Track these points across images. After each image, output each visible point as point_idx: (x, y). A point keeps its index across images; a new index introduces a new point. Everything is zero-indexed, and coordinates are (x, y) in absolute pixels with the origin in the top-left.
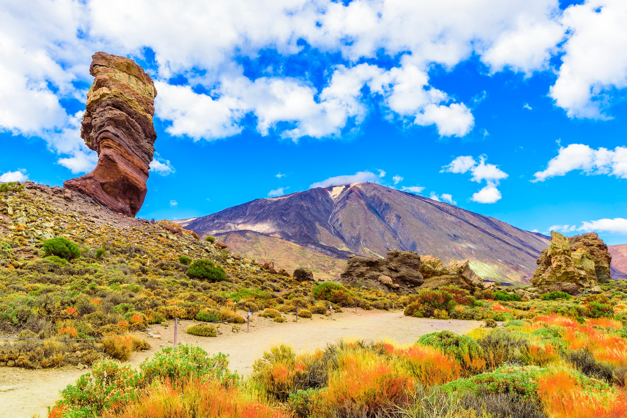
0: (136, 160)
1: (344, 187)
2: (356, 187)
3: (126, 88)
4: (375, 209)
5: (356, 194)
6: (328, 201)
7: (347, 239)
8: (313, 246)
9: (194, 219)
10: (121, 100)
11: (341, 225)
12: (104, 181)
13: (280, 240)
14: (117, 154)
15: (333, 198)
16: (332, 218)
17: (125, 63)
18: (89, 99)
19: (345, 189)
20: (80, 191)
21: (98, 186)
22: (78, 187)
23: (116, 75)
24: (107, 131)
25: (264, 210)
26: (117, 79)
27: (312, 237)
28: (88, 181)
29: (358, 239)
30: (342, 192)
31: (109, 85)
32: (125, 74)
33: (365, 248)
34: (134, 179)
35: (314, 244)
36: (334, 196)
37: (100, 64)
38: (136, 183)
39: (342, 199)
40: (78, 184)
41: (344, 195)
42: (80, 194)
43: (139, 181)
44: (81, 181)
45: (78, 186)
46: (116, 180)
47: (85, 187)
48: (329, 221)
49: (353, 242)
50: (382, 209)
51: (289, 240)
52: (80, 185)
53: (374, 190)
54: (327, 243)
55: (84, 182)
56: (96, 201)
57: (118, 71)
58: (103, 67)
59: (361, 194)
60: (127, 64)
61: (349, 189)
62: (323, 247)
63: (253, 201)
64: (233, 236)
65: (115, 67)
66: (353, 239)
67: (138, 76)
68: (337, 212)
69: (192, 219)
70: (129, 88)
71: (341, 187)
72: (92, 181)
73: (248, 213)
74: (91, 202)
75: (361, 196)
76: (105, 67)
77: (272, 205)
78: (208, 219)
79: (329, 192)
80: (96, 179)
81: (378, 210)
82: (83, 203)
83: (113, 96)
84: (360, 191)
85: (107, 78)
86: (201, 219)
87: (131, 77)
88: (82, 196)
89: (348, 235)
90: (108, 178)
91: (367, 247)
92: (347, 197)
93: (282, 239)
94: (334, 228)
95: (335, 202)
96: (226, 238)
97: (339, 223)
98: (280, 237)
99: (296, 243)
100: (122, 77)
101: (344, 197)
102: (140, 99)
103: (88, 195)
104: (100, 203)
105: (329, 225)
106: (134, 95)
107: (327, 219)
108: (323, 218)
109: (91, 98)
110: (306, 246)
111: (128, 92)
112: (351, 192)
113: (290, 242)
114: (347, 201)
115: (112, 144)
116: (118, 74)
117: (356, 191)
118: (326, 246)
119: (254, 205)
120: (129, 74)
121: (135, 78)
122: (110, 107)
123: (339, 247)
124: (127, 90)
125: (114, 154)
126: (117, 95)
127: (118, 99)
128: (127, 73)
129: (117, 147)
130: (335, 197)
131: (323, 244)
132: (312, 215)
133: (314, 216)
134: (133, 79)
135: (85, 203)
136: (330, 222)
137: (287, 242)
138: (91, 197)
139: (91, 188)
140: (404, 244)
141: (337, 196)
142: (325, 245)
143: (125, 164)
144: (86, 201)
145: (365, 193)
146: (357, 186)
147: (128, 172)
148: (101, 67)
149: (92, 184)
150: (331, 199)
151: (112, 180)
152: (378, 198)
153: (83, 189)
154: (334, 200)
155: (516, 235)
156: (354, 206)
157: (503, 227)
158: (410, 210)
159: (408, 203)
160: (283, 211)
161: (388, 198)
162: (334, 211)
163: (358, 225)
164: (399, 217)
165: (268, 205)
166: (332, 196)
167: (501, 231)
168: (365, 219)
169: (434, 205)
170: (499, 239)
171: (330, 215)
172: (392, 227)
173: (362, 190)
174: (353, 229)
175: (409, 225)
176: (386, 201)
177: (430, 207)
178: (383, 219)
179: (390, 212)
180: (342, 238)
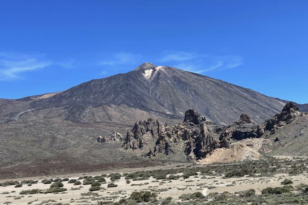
1: (152, 70)
2: (161, 70)
4: (178, 86)
6: (144, 80)
7: (166, 107)
11: (159, 98)
16: (152, 93)
19: (153, 72)
29: (173, 106)
30: (152, 74)
33: (179, 112)
36: (147, 77)
39: (154, 79)
48: (151, 95)
49: (171, 109)
50: (182, 86)
54: (156, 109)
61: (156, 72)
66: (170, 107)
68: (154, 89)
71: (150, 70)
77: (108, 85)
81: (180, 87)
89: (166, 104)
94: (156, 99)
95: (150, 82)
97: (158, 96)
98: (127, 107)
105: (152, 97)
107: (149, 94)
108: (147, 93)
112: (159, 74)
114: (159, 81)
131: (154, 110)
133: (141, 92)
141: (149, 77)
145: (168, 74)
150: (146, 79)
152: (178, 78)
154: (148, 80)
155: (265, 100)
156: (164, 85)
157: (257, 96)
158: (200, 86)
159: (197, 81)
160: (119, 89)
161: (184, 78)
162: (151, 88)
163: (171, 97)
164: (195, 91)
165: (105, 84)
166: (146, 77)
167: (256, 98)
168: (174, 93)
169: (213, 82)
170: (256, 103)
171: (150, 90)
172: (192, 98)
173: (165, 72)
174: (168, 100)
175: (202, 96)
176: (184, 80)
177: (211, 83)
178: (185, 92)
179: (188, 88)
180: (163, 106)
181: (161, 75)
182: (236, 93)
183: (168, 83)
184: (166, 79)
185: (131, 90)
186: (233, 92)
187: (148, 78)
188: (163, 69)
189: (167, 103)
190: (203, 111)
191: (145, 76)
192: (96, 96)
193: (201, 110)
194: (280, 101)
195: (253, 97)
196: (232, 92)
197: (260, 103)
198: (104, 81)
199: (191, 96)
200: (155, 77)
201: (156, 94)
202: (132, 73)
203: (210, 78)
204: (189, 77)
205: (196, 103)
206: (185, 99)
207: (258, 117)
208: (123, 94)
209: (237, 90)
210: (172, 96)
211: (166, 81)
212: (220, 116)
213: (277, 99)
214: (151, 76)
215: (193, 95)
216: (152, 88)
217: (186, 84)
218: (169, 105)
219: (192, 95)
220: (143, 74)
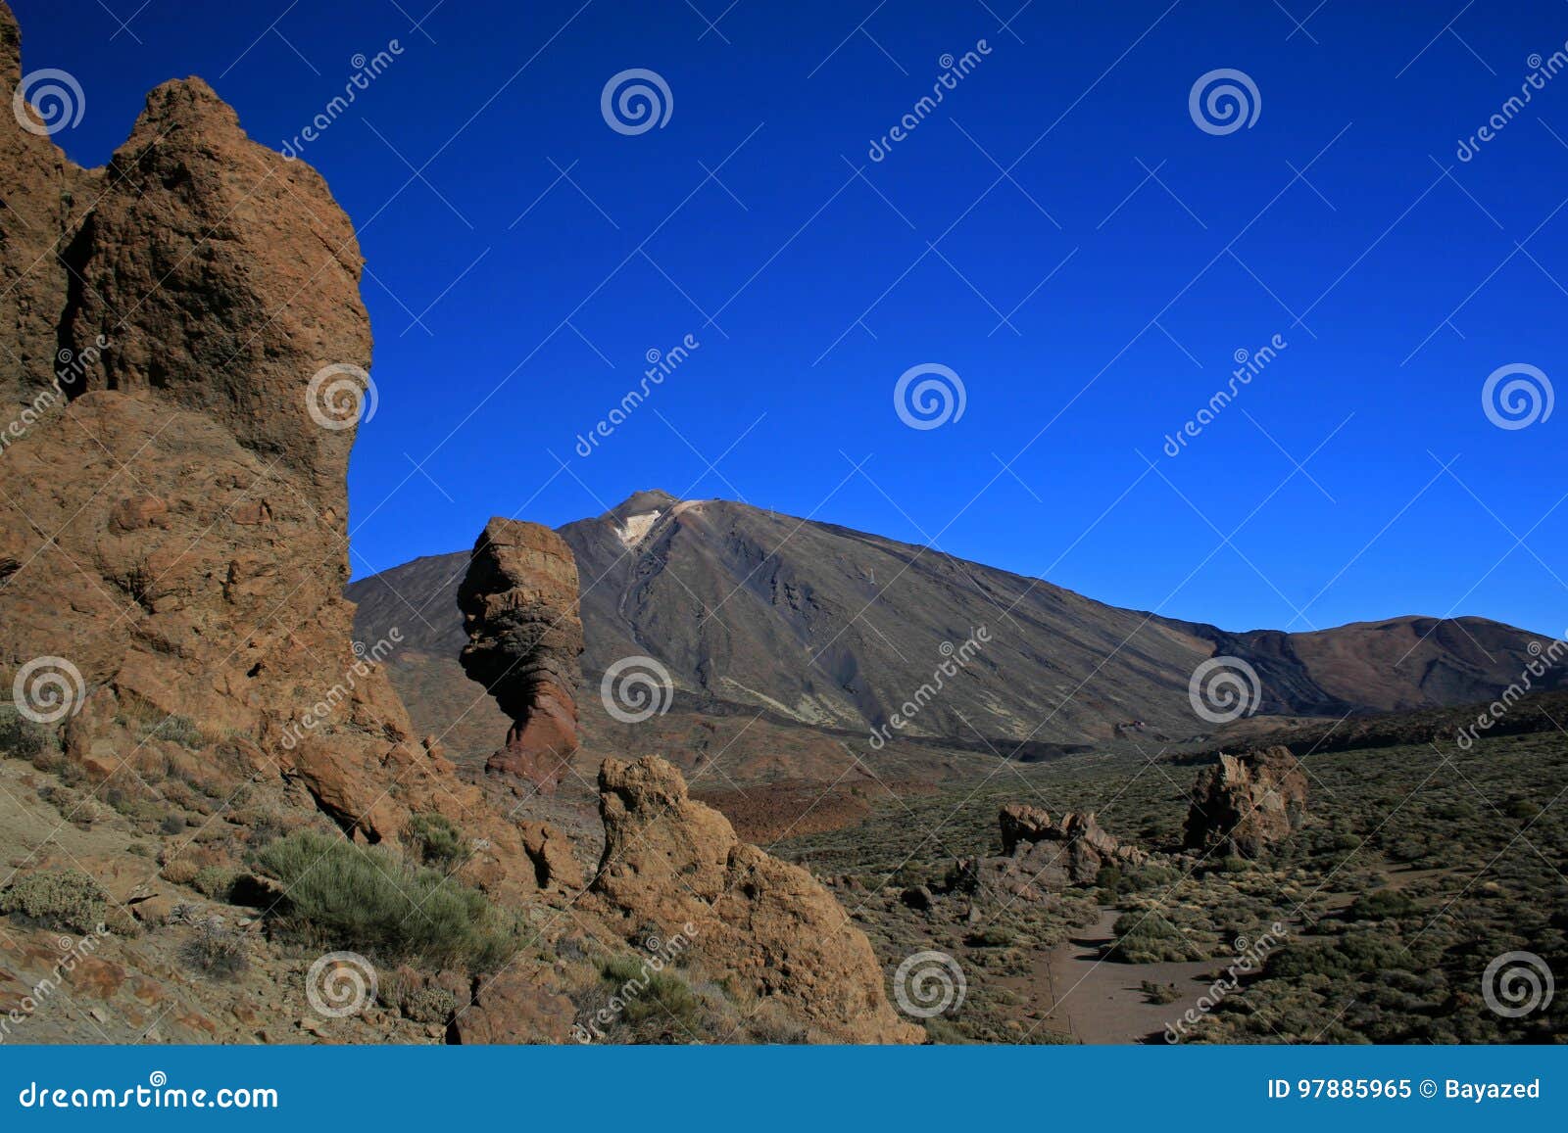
1: (657, 514)
2: (690, 514)
4: (743, 572)
5: (691, 532)
6: (614, 554)
11: (654, 619)
15: (628, 545)
16: (630, 601)
19: (658, 522)
20: (517, 774)
22: (515, 769)
29: (702, 653)
30: (653, 529)
31: (522, 579)
33: (722, 679)
36: (630, 541)
37: (502, 542)
39: (654, 547)
40: (513, 764)
41: (658, 536)
45: (513, 767)
46: (554, 746)
48: (621, 610)
52: (516, 766)
53: (736, 519)
58: (508, 548)
59: (704, 533)
61: (670, 519)
63: (411, 564)
65: (524, 544)
66: (690, 656)
70: (548, 578)
71: (650, 516)
75: (703, 537)
84: (698, 526)
85: (518, 567)
88: (521, 782)
89: (674, 645)
90: (545, 744)
91: (728, 675)
92: (668, 543)
94: (636, 626)
95: (635, 557)
97: (650, 615)
103: (526, 779)
105: (622, 620)
107: (617, 605)
108: (605, 603)
111: (546, 585)
112: (677, 526)
114: (669, 554)
115: (550, 689)
117: (690, 526)
129: (555, 691)
138: (529, 781)
140: (824, 661)
141: (639, 540)
145: (713, 528)
146: (692, 511)
148: (505, 548)
150: (623, 549)
151: (550, 746)
152: (750, 540)
154: (631, 550)
155: (1097, 620)
156: (686, 567)
157: (1065, 603)
158: (833, 570)
159: (827, 552)
161: (775, 541)
163: (701, 616)
164: (807, 590)
167: (1061, 612)
168: (717, 599)
169: (894, 554)
170: (1057, 633)
172: (791, 619)
173: (706, 520)
175: (832, 609)
177: (883, 558)
178: (766, 596)
179: (782, 578)
181: (683, 532)
182: (978, 594)
183: (701, 559)
184: (697, 546)
186: (971, 591)
187: (633, 543)
188: (698, 509)
189: (680, 639)
190: (832, 673)
191: (625, 536)
193: (824, 666)
194: (1157, 622)
195: (1053, 610)
196: (966, 593)
197: (1073, 632)
199: (789, 611)
200: (658, 542)
201: (644, 605)
203: (884, 539)
204: (795, 538)
205: (804, 638)
207: (1062, 688)
209: (983, 581)
210: (708, 611)
211: (696, 551)
212: (899, 691)
213: (1146, 614)
214: (647, 537)
215: (799, 604)
217: (776, 563)
218: (687, 650)
219: (795, 607)
220: (616, 529)
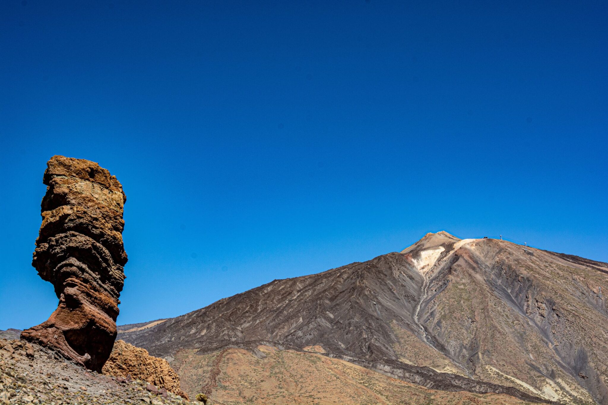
0: (103, 296)
1: (442, 249)
2: (466, 249)
3: (89, 201)
4: (504, 290)
5: (466, 261)
6: (411, 278)
7: (451, 350)
8: (386, 367)
9: (159, 322)
10: (85, 221)
11: (439, 323)
12: (67, 329)
13: (324, 358)
14: (83, 292)
15: (422, 271)
16: (422, 310)
17: (88, 169)
18: (45, 220)
19: (443, 255)
20: (41, 343)
21: (61, 335)
22: (39, 339)
23: (77, 185)
24: (71, 265)
25: (290, 301)
26: (78, 190)
27: (384, 349)
28: (50, 330)
29: (473, 348)
30: (439, 260)
31: (69, 200)
32: (87, 182)
33: (487, 367)
34: (102, 322)
35: (389, 362)
36: (423, 268)
37: (57, 173)
38: (104, 327)
39: (440, 273)
40: (38, 335)
41: (443, 264)
42: (41, 347)
43: (108, 323)
44: (41, 331)
45: (38, 337)
46: (81, 325)
47: (46, 337)
48: (416, 318)
49: (464, 356)
50: (517, 289)
51: (341, 357)
52: (40, 336)
53: (499, 252)
54: (413, 359)
55: (45, 331)
56: (60, 356)
57: (79, 180)
58: (61, 177)
59: (476, 262)
60: (90, 170)
61: (452, 252)
62: (406, 368)
63: (269, 285)
64: (235, 353)
65: (74, 175)
66: (464, 350)
67: (103, 183)
68: (431, 299)
69: (156, 323)
70: (93, 201)
71: (437, 251)
72: (54, 329)
73: (260, 309)
74: (56, 358)
75: (475, 265)
76: (64, 177)
77: (306, 291)
78: (186, 322)
79: (415, 261)
80: (58, 327)
81: (509, 291)
82: (46, 359)
83: (75, 217)
84: (472, 257)
85: (67, 191)
86: (173, 322)
87: (95, 185)
88: (44, 349)
89: (453, 343)
90: (72, 323)
91: (491, 365)
92: (450, 270)
93: (327, 355)
94: (426, 329)
95: (427, 280)
96: (221, 356)
97: (436, 320)
98: (323, 351)
99: (353, 361)
100: (84, 187)
101: (443, 269)
102: (106, 213)
103: (50, 348)
104: (64, 357)
105: (416, 324)
106: (99, 208)
107: (413, 314)
108: (405, 313)
109: (47, 219)
110: (374, 367)
111: (91, 206)
112: (456, 257)
113: (342, 361)
114: (451, 277)
115: (77, 280)
116: (79, 183)
117: (466, 257)
118: (411, 367)
119: (272, 291)
120: (93, 182)
121: (99, 186)
122: (73, 232)
123: (438, 366)
124: (90, 204)
125: (78, 292)
126: (80, 215)
127: (81, 220)
128: (89, 181)
129: (82, 283)
130: (426, 270)
131: (407, 362)
132: (383, 306)
133: (387, 309)
134: (97, 187)
135: (48, 360)
136: (419, 319)
137: (336, 360)
138: (53, 350)
139: (53, 339)
140: (563, 355)
141: (430, 267)
142: (410, 363)
143: (91, 303)
144: (49, 358)
145: (483, 259)
146: (468, 247)
147: (96, 314)
148: (59, 177)
149: (54, 333)
150: (418, 274)
151: (77, 325)
152: (510, 267)
153: (45, 340)
154: (423, 275)
156: (462, 287)
158: (571, 289)
159: (566, 276)
160: (327, 302)
161: (528, 268)
162: (425, 297)
163: (473, 322)
164: (551, 303)
165: (298, 291)
166: (419, 267)
168: (485, 309)
171: (418, 304)
172: (539, 324)
173: (477, 253)
174: (464, 331)
175: (570, 317)
176: (524, 272)
178: (520, 307)
179: (533, 294)
180: (442, 348)
181: (461, 262)
183: (473, 281)
184: (471, 271)
185: (357, 303)
187: (425, 270)
188: (472, 245)
189: (457, 338)
190: (569, 364)
191: (419, 265)
192: (258, 321)
193: (563, 358)
198: (301, 282)
199: (538, 318)
201: (432, 314)
202: (383, 258)
204: (542, 265)
205: (548, 338)
206: (517, 327)
208: (332, 316)
210: (477, 318)
211: (470, 275)
214: (435, 265)
215: (545, 313)
216: (428, 297)
217: (528, 283)
218: (462, 346)
219: (542, 315)
220: (413, 260)
